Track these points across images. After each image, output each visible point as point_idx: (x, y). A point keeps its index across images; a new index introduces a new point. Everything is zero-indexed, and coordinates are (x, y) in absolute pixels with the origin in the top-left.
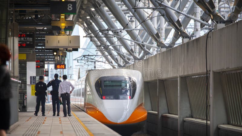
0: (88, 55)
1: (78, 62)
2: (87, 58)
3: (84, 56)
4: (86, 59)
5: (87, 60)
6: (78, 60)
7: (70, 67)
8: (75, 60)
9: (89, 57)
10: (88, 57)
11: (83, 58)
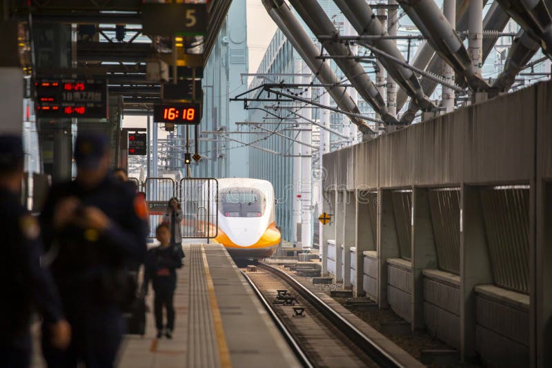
0: (282, 85)
1: (246, 107)
2: (277, 93)
3: (267, 87)
4: (273, 96)
5: (277, 100)
6: (246, 100)
7: (221, 129)
8: (236, 99)
9: (284, 91)
10: (279, 90)
11: (265, 95)
